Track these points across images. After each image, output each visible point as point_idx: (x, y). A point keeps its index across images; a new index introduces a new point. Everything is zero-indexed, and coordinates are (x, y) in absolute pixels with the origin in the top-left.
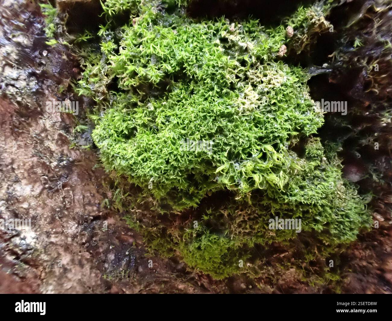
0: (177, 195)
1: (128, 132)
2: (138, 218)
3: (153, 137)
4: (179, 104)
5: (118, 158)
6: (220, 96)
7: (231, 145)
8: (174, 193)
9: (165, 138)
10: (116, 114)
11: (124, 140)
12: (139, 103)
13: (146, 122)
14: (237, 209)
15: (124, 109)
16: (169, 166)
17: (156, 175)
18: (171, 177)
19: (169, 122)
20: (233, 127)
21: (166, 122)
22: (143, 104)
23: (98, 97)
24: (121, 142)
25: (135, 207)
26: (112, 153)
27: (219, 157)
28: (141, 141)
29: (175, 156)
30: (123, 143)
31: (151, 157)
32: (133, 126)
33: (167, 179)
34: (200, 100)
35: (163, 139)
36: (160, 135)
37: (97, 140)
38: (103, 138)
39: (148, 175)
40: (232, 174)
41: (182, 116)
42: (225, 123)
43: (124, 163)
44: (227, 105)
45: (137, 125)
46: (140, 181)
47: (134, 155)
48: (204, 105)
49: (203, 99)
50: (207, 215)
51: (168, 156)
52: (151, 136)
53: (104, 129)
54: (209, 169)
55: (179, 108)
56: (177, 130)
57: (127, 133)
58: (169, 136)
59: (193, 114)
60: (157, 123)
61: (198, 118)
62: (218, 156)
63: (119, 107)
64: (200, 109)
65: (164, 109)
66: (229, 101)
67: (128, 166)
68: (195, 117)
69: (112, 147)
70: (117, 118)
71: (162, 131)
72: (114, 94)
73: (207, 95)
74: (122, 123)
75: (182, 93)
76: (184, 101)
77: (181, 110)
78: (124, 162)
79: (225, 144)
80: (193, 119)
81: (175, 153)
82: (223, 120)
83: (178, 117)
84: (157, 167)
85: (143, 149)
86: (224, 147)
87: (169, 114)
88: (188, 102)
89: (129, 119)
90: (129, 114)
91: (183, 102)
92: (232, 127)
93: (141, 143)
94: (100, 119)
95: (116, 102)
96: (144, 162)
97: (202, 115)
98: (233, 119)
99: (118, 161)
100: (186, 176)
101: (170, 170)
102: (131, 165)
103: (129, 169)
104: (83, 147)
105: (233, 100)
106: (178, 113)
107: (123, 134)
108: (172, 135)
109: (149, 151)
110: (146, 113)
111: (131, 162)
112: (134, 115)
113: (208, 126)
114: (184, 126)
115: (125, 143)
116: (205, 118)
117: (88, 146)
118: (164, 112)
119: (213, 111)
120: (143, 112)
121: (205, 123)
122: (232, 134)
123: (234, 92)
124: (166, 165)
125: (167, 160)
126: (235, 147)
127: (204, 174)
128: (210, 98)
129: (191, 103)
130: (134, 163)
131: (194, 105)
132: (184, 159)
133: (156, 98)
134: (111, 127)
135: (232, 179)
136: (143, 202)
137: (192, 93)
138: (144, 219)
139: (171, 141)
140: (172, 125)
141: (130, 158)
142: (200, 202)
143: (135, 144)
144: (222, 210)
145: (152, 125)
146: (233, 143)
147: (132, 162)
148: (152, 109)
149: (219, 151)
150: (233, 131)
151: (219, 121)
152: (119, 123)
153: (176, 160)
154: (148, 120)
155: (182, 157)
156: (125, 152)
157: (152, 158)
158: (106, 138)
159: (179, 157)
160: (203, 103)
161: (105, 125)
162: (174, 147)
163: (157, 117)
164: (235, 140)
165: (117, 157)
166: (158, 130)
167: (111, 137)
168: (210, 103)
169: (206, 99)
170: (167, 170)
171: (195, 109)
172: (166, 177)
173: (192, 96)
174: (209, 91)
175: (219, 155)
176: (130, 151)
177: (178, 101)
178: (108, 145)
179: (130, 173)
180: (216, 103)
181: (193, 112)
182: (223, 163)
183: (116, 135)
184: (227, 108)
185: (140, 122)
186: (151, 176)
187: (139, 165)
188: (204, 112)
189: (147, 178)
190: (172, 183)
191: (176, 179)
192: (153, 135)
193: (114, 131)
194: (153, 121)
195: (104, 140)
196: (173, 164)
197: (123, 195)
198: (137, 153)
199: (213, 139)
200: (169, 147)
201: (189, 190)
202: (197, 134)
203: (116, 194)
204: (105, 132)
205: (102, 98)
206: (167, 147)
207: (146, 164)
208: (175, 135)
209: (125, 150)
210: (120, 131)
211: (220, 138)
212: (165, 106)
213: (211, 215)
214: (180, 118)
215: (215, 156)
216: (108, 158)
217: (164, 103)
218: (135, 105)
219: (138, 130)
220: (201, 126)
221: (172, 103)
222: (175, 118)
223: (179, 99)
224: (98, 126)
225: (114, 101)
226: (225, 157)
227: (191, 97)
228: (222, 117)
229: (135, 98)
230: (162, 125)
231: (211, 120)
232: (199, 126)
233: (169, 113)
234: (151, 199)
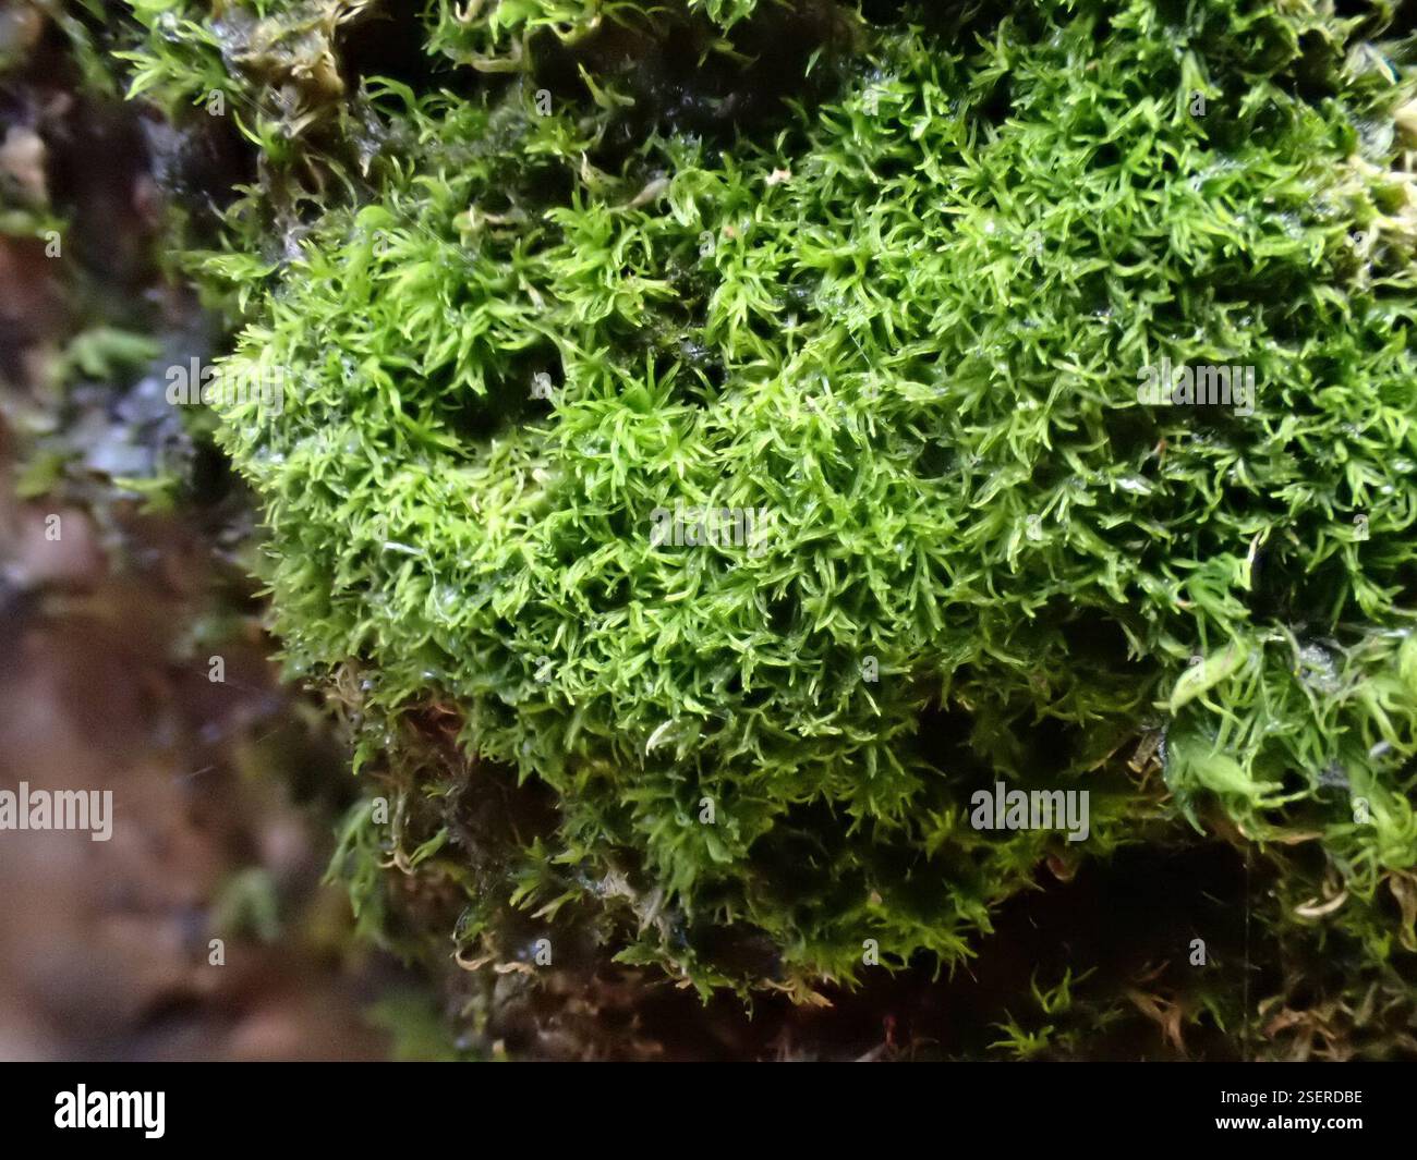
0: (826, 862)
1: (490, 380)
2: (501, 1015)
3: (676, 422)
4: (890, 185)
5: (408, 567)
6: (1221, 133)
7: (1280, 507)
8: (802, 847)
9: (773, 434)
10: (403, 245)
11: (451, 441)
12: (587, 173)
13: (633, 311)
14: (1267, 984)
15: (472, 213)
16: (795, 642)
17: (692, 706)
18: (806, 730)
19: (805, 317)
20: (1305, 374)
21: (783, 316)
22: (611, 181)
23: (275, 112)
24: (434, 451)
25: (487, 943)
26: (359, 533)
27: (1184, 594)
28: (592, 454)
29: (842, 570)
30: (441, 465)
31: (662, 574)
32: (530, 339)
33: (770, 743)
34: (1067, 158)
35: (761, 441)
36: (727, 412)
37: (251, 434)
38: (299, 421)
39: (627, 707)
40: (1275, 726)
41: (914, 280)
42: (1245, 337)
43: (446, 609)
44: (1269, 209)
45: (559, 330)
46: (559, 745)
47: (529, 552)
48: (1092, 198)
49: (1083, 154)
50: (1031, 1020)
51: (794, 569)
52: (664, 415)
53: (306, 354)
54: (1087, 677)
55: (889, 216)
56: (871, 384)
57: (479, 387)
58: (805, 420)
59: (1004, 262)
60: (714, 323)
61: (1041, 291)
62: (1177, 586)
63: (425, 192)
64: (1057, 226)
65: (774, 223)
66: (1282, 179)
67: (476, 634)
68: (1014, 290)
69: (362, 490)
70: (408, 276)
71: (753, 387)
72: (396, 103)
73: (1117, 127)
74: (450, 317)
75: (918, 108)
76: (929, 165)
77: (906, 235)
78: (451, 598)
79: (1238, 500)
80: (1004, 300)
81: (851, 543)
82: (1235, 316)
83: (879, 286)
84: (705, 645)
85: (603, 513)
86: (1221, 517)
87: (813, 258)
88: (961, 172)
89: (498, 283)
90: (500, 253)
91: (923, 178)
92: (1295, 374)
93: (591, 466)
94: (273, 282)
95: (404, 164)
96: (600, 603)
97: (1072, 270)
98: (1308, 311)
99: (407, 588)
100: (912, 725)
101: (803, 678)
102: (503, 626)
103: (483, 656)
104: (123, 486)
105: (1316, 171)
106: (885, 249)
107: (449, 399)
108: (828, 413)
109: (646, 529)
110: (637, 247)
111: (507, 602)
112: (542, 259)
113: (1113, 354)
114: (926, 348)
115: (459, 461)
116: (1095, 292)
117: (163, 481)
118: (770, 247)
119: (1160, 245)
120: (611, 242)
121: (1094, 332)
122: (1290, 428)
123: (1317, 107)
124: (774, 639)
125: (781, 594)
126: (1310, 521)
127: (1049, 719)
128: (1146, 143)
129: (986, 181)
130: (531, 612)
131: (1007, 199)
132: (913, 598)
133: (717, 138)
134: (361, 341)
135: (1276, 760)
136: (552, 907)
137: (996, 107)
138: (545, 1026)
139: (821, 457)
140: (830, 339)
141: (492, 575)
142: (994, 921)
143: (538, 475)
144: (1148, 989)
145: (672, 335)
146: (1296, 495)
147: (510, 599)
148: (686, 214)
149: (1181, 550)
150: (1303, 405)
151: (1199, 322)
152: (425, 311)
153: (856, 602)
154: (649, 300)
155: (899, 579)
156: (457, 529)
157: (668, 581)
158: (321, 422)
159: (879, 585)
160: (1089, 182)
161: (314, 321)
162: (843, 505)
163: (715, 279)
164: (1310, 472)
165: (396, 559)
166: (716, 374)
167: (357, 416)
168: (1139, 183)
169: (1108, 157)
170: (779, 674)
171: (1014, 228)
172: (770, 724)
173: (992, 134)
174: (1135, 95)
175: (1182, 574)
176: (495, 523)
177: (887, 167)
178: (331, 469)
179: (487, 682)
180: (1191, 187)
181: (1000, 249)
182: (1217, 640)
183: (396, 400)
184: (1270, 230)
185: (583, 309)
186: (656, 714)
187: (561, 630)
188: (1092, 250)
189: (624, 725)
190: (810, 769)
191: (841, 740)
192: (677, 410)
193: (385, 367)
194: (688, 304)
195: (305, 433)
196: (825, 631)
197: (409, 848)
198: (556, 538)
199: (1146, 456)
200: (803, 500)
201: (918, 835)
202: (1027, 415)
203: (352, 843)
204: (312, 377)
205: (303, 123)
206: (785, 501)
207: (614, 618)
208: (852, 418)
209: (459, 510)
210: (425, 370)
211: (1198, 448)
212: (780, 201)
213: (1062, 1020)
214: (892, 291)
215: (1148, 584)
216: (325, 573)
217: (772, 180)
218: (553, 183)
219: (571, 370)
220: (1057, 353)
221: (839, 178)
222: (859, 293)
223: (893, 149)
224: (253, 333)
225: (388, 151)
226: (1237, 593)
227: (982, 140)
228: (1223, 296)
229: (560, 133)
230: (755, 341)
231: (1143, 312)
232: (1043, 357)
233: (814, 248)
234: (615, 886)
